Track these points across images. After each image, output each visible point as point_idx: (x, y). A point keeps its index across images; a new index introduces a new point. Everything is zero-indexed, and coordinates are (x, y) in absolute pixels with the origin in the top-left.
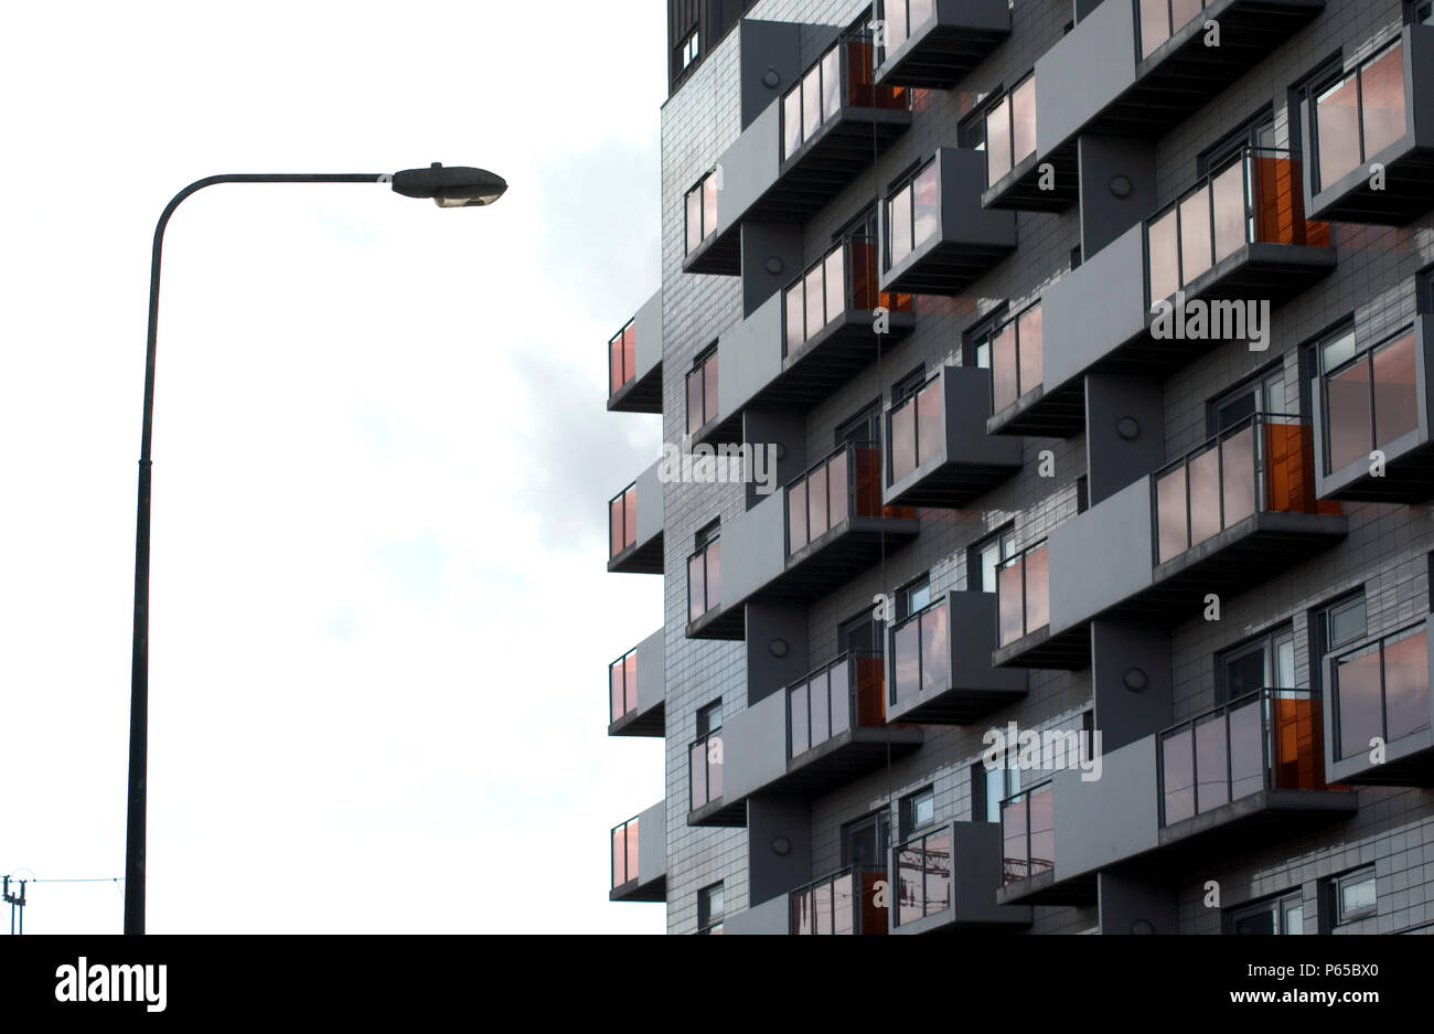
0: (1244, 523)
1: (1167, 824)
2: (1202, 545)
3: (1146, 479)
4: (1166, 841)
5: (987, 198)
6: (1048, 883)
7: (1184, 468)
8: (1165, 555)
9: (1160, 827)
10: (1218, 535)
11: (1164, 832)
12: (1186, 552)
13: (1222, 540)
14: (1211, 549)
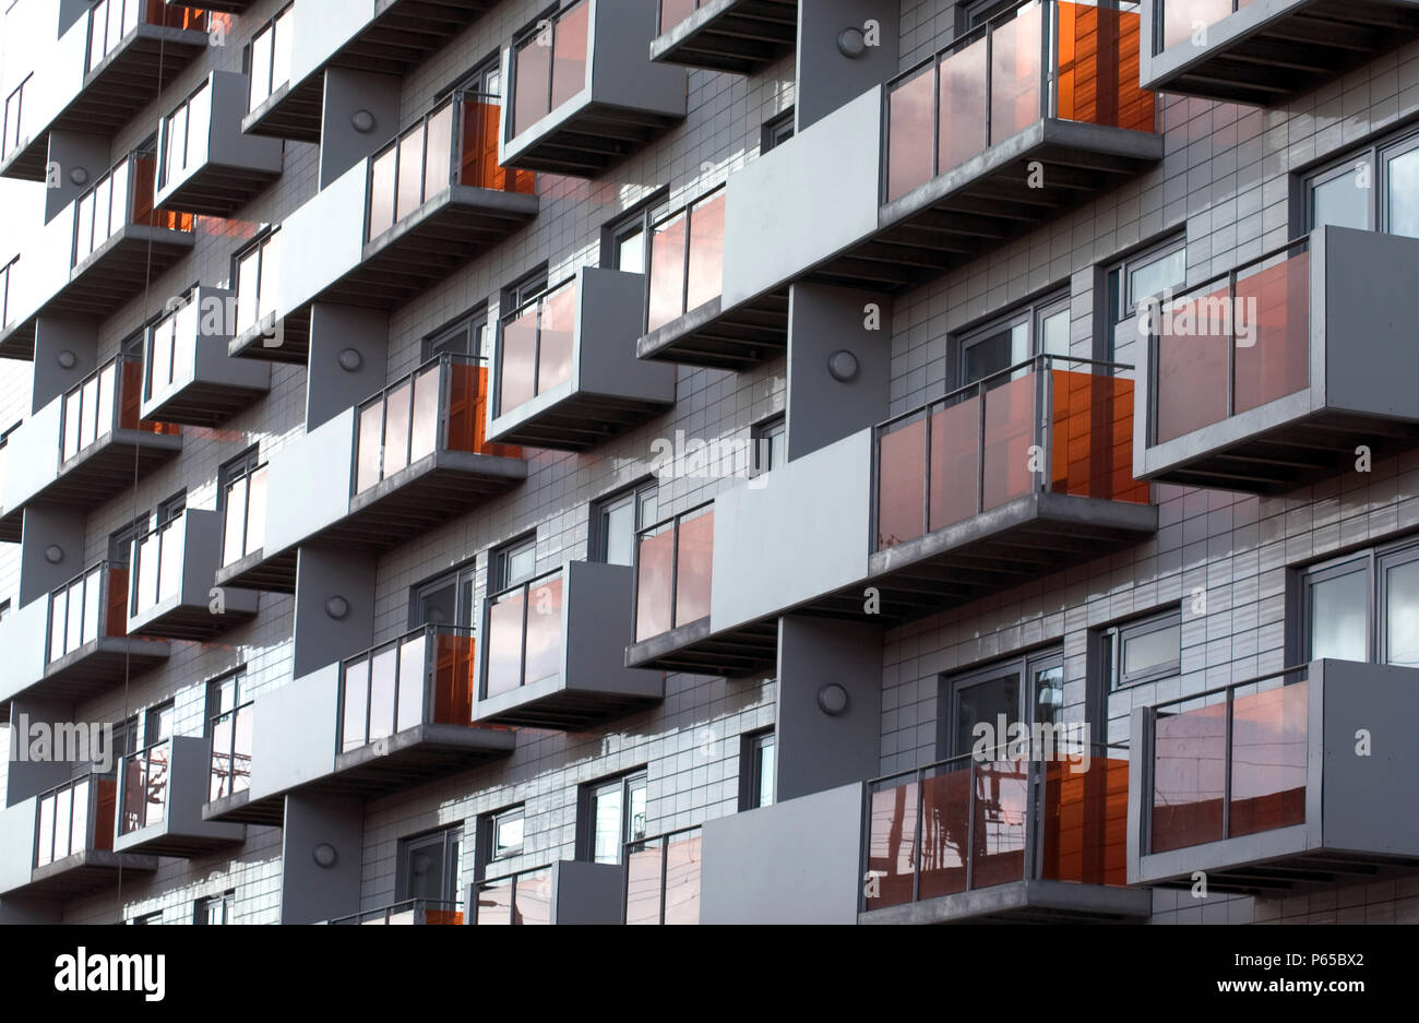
0: (425, 461)
1: (344, 751)
2: (390, 478)
3: (351, 411)
4: (340, 767)
5: (247, 123)
6: (244, 803)
7: (382, 402)
8: (362, 487)
9: (336, 753)
10: (404, 470)
11: (340, 760)
12: (377, 485)
13: (407, 476)
14: (397, 483)
